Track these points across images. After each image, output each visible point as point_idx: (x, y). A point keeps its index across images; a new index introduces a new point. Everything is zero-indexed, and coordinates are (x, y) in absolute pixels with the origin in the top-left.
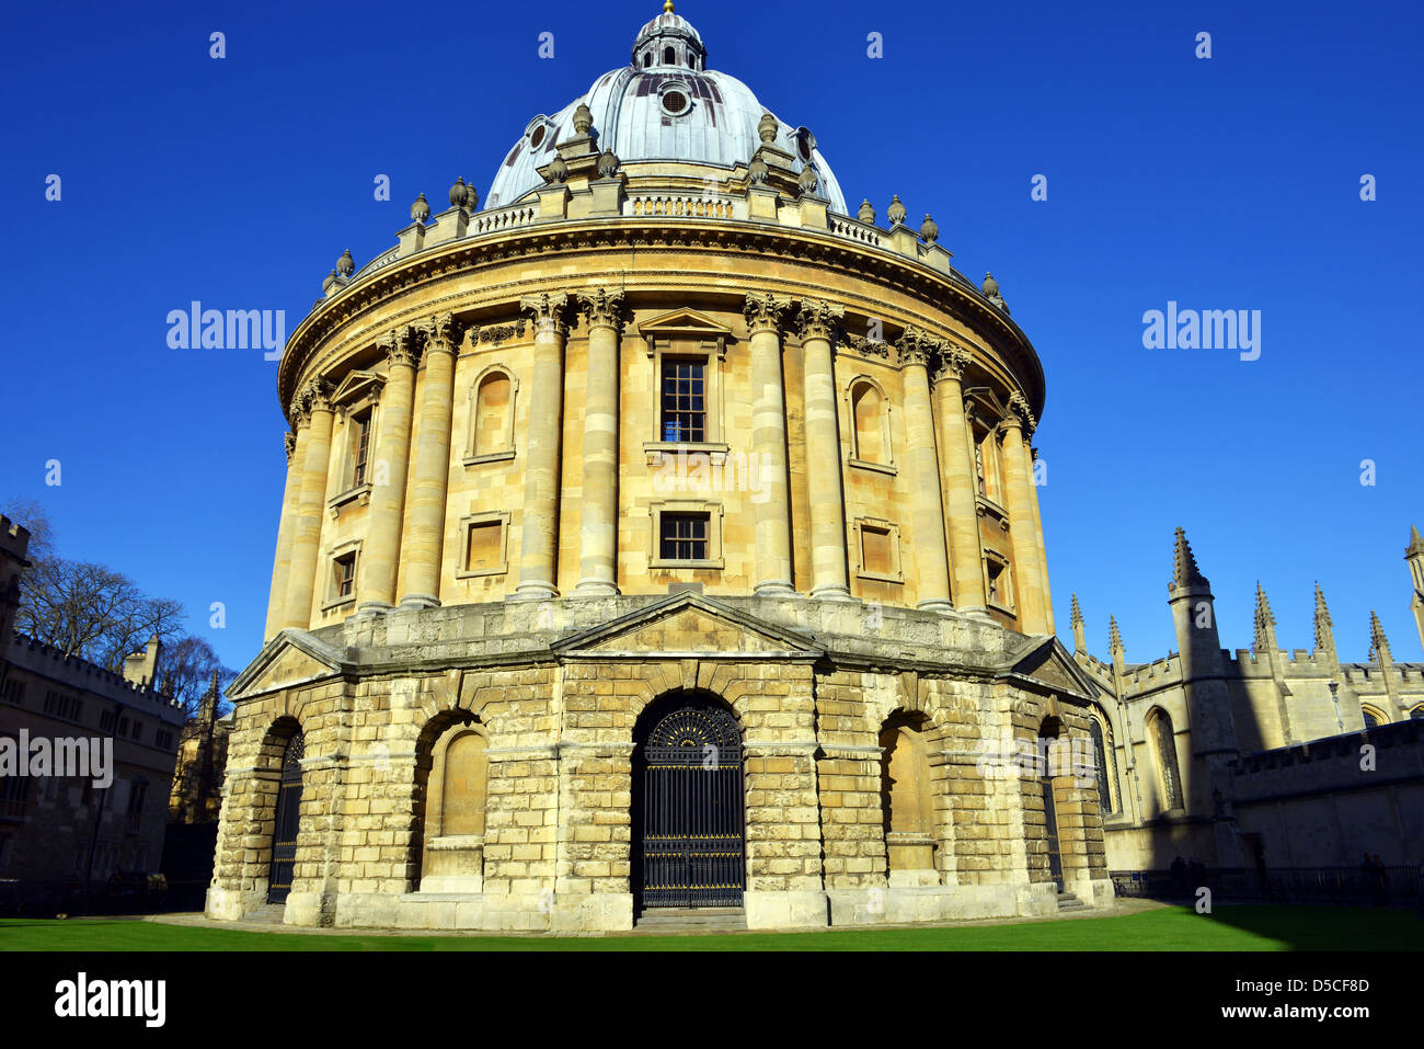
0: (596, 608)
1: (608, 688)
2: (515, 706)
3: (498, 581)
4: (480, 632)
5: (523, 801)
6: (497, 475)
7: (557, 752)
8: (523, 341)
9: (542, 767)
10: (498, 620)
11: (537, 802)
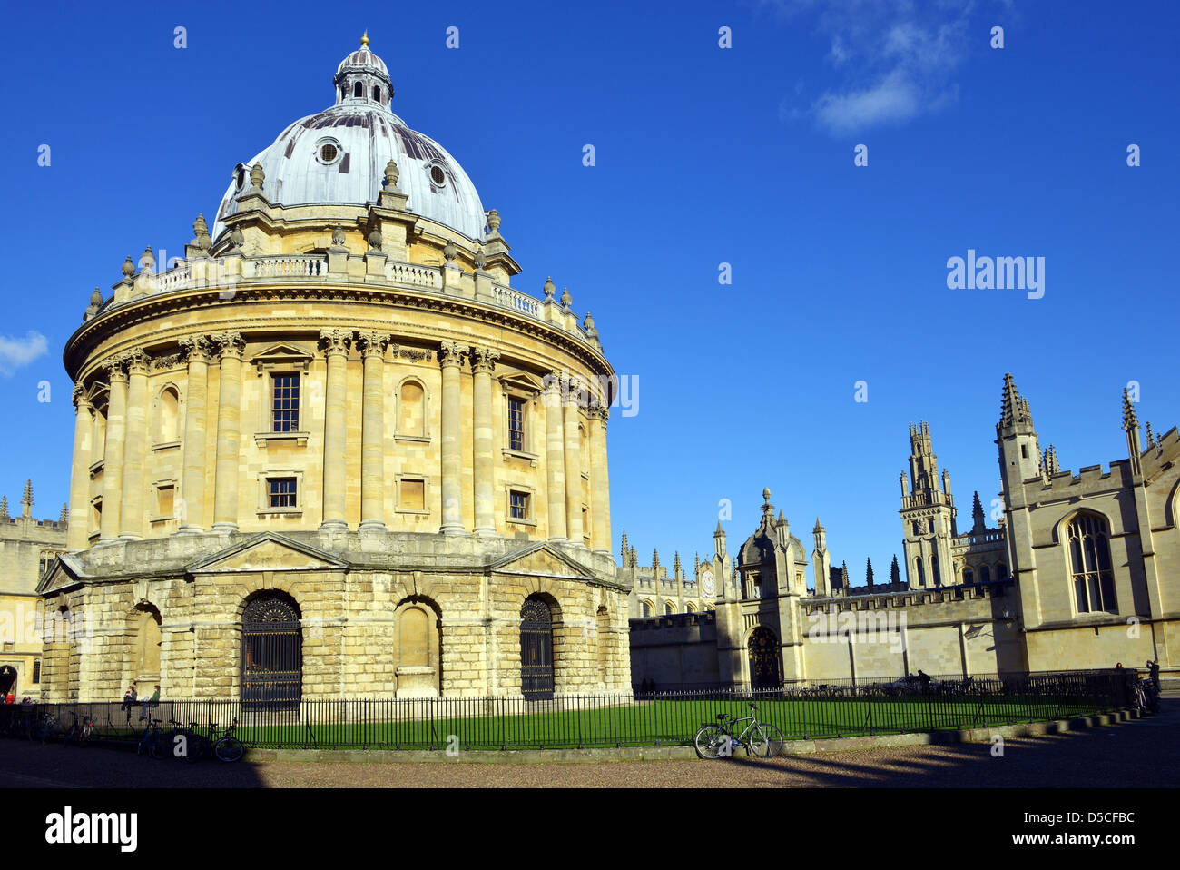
0: (495, 544)
1: (509, 590)
2: (457, 596)
3: (424, 518)
4: (431, 551)
5: (467, 648)
6: (419, 450)
7: (488, 622)
8: (430, 364)
9: (476, 630)
10: (441, 544)
11: (474, 648)
